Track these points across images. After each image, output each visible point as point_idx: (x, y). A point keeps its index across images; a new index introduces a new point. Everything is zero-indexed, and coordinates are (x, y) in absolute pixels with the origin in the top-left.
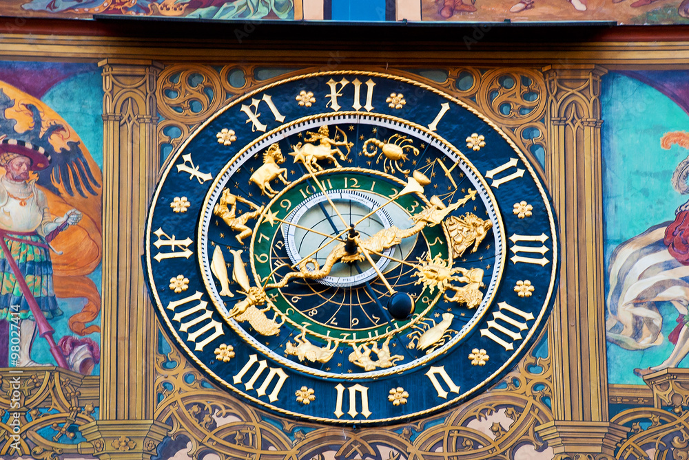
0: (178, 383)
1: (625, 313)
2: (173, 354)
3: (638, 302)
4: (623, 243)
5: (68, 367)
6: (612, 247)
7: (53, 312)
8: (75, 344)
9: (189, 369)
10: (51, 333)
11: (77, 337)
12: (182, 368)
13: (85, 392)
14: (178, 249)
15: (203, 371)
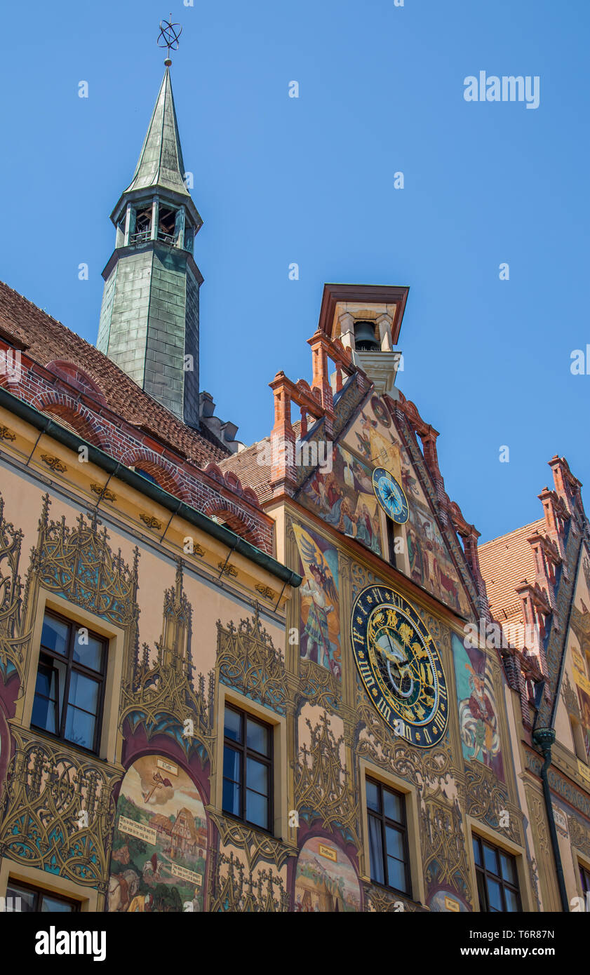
0: (362, 697)
1: (464, 731)
2: (361, 685)
3: (466, 727)
4: (461, 701)
5: (334, 673)
6: (459, 701)
7: (329, 646)
8: (335, 664)
9: (365, 694)
10: (328, 655)
11: (335, 661)
12: (362, 693)
13: (338, 688)
14: (360, 639)
15: (369, 697)
